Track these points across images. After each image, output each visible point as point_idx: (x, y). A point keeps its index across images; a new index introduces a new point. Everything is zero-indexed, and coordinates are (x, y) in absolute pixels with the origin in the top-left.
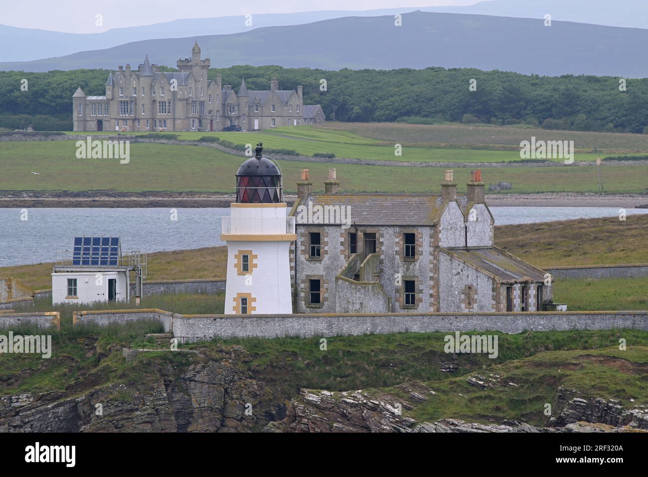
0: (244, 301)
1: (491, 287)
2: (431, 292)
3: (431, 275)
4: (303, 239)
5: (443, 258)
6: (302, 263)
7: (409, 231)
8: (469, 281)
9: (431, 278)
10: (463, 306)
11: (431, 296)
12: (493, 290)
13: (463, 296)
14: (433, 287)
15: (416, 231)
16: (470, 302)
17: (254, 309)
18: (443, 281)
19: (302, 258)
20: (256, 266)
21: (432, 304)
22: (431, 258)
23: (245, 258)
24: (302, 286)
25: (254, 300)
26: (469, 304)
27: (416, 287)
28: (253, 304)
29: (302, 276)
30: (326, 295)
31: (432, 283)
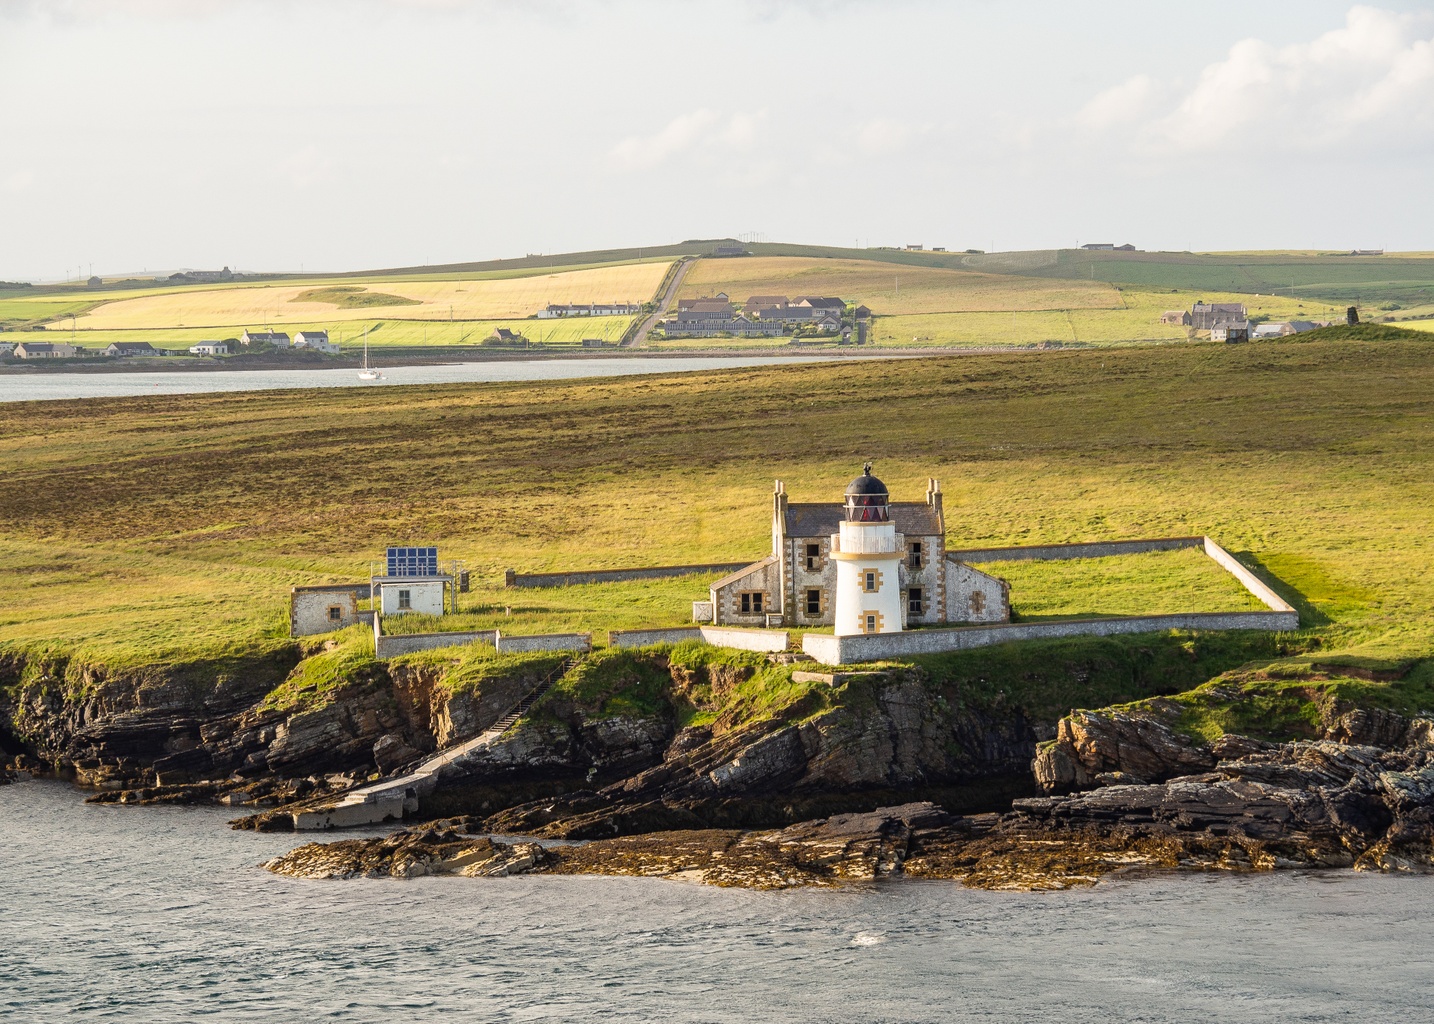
0: (871, 619)
1: (1000, 592)
2: (939, 599)
3: (939, 582)
4: (801, 551)
5: (951, 566)
6: (800, 574)
7: (915, 540)
8: (977, 588)
9: (939, 586)
10: (971, 611)
11: (939, 603)
12: (1003, 595)
13: (970, 602)
14: (942, 594)
15: (921, 540)
16: (978, 608)
17: (882, 626)
18: (950, 588)
19: (801, 569)
20: (882, 583)
21: (939, 611)
22: (939, 566)
23: (870, 577)
24: (801, 596)
25: (882, 617)
26: (978, 609)
27: (923, 595)
28: (881, 621)
29: (799, 587)
30: (826, 605)
31: (940, 590)
